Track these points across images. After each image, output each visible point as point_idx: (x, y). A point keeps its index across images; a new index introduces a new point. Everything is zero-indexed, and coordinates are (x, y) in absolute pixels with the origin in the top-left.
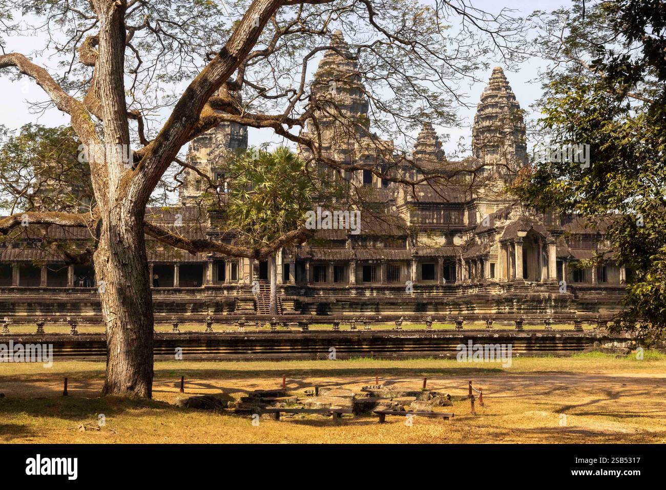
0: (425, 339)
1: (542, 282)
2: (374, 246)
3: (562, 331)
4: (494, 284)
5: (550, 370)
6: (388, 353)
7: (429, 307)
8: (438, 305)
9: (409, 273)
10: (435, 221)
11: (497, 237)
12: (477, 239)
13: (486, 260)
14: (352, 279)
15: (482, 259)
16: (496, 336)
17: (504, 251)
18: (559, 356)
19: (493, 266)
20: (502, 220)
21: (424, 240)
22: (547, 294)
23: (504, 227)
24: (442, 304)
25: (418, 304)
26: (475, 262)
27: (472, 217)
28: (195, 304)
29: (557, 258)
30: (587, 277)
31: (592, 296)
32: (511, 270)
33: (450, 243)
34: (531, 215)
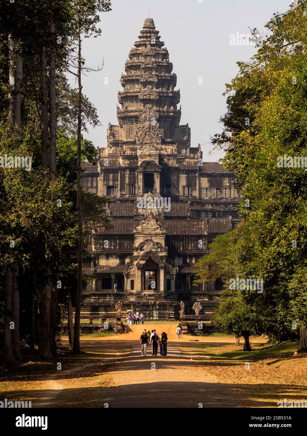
4: (132, 294)
7: (101, 308)
10: (112, 247)
11: (135, 263)
13: (127, 277)
19: (132, 282)
20: (139, 251)
21: (103, 262)
22: (153, 301)
23: (139, 255)
25: (93, 307)
33: (122, 263)
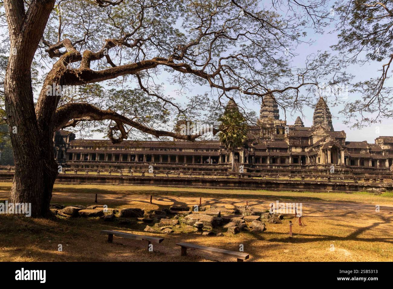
0: (288, 183)
1: (338, 164)
2: (276, 151)
3: (348, 182)
4: (320, 165)
5: (344, 200)
6: (273, 188)
8: (299, 172)
9: (289, 161)
10: (298, 143)
11: (321, 148)
12: (313, 149)
13: (317, 156)
14: (268, 162)
15: (315, 156)
16: (319, 183)
17: (323, 153)
18: (347, 193)
19: (319, 158)
20: (323, 142)
21: (294, 150)
22: (341, 169)
23: (323, 144)
24: (301, 172)
26: (312, 157)
27: (312, 142)
28: (215, 169)
29: (344, 156)
30: (356, 164)
31: (359, 171)
32: (326, 160)
33: (303, 151)
34: (334, 140)
